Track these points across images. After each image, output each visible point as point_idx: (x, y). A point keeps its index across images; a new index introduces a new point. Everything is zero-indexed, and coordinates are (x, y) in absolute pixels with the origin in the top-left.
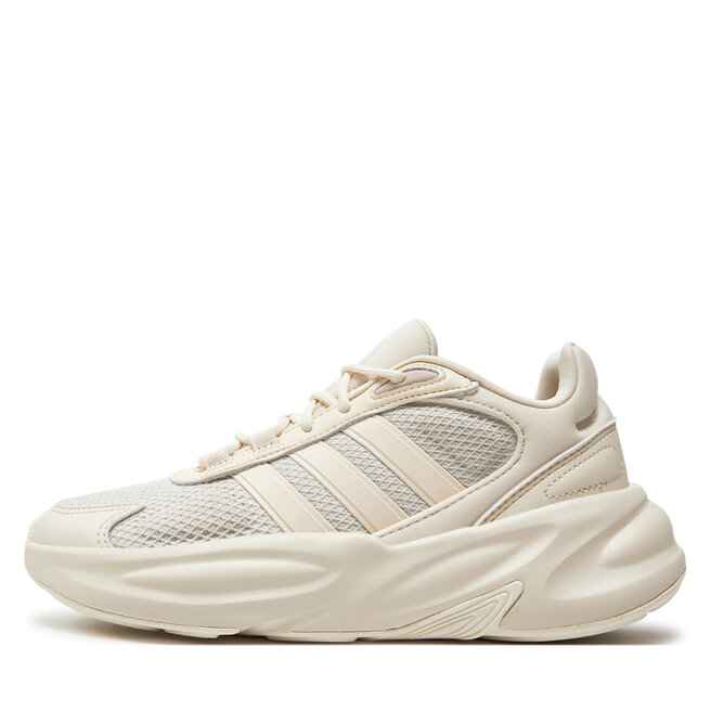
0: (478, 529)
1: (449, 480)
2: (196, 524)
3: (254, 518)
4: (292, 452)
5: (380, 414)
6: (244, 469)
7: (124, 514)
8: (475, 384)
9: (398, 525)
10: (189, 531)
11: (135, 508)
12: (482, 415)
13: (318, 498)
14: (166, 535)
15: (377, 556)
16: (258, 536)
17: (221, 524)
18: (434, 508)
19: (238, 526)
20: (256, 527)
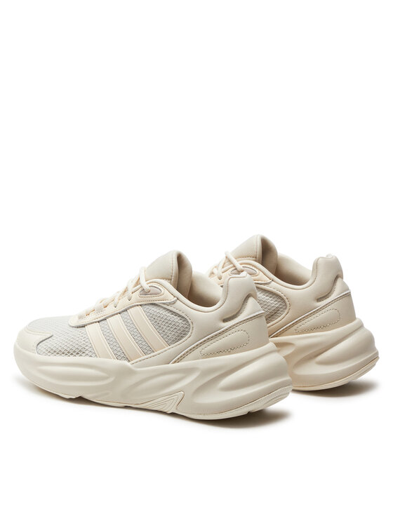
0: (171, 366)
1: (162, 342)
2: (65, 348)
3: (87, 348)
4: (108, 318)
5: (141, 305)
6: (89, 324)
7: (44, 338)
8: (176, 298)
9: (140, 359)
10: (63, 351)
11: (49, 336)
12: (176, 314)
13: (111, 343)
14: (55, 352)
15: (130, 372)
16: (87, 357)
17: (74, 349)
18: (155, 353)
19: (80, 351)
20: (87, 352)
